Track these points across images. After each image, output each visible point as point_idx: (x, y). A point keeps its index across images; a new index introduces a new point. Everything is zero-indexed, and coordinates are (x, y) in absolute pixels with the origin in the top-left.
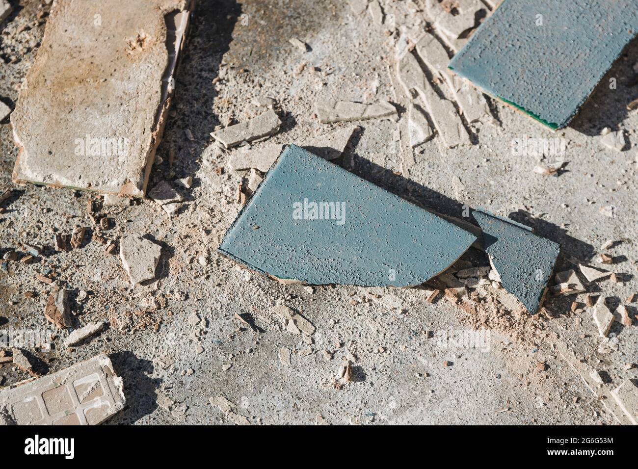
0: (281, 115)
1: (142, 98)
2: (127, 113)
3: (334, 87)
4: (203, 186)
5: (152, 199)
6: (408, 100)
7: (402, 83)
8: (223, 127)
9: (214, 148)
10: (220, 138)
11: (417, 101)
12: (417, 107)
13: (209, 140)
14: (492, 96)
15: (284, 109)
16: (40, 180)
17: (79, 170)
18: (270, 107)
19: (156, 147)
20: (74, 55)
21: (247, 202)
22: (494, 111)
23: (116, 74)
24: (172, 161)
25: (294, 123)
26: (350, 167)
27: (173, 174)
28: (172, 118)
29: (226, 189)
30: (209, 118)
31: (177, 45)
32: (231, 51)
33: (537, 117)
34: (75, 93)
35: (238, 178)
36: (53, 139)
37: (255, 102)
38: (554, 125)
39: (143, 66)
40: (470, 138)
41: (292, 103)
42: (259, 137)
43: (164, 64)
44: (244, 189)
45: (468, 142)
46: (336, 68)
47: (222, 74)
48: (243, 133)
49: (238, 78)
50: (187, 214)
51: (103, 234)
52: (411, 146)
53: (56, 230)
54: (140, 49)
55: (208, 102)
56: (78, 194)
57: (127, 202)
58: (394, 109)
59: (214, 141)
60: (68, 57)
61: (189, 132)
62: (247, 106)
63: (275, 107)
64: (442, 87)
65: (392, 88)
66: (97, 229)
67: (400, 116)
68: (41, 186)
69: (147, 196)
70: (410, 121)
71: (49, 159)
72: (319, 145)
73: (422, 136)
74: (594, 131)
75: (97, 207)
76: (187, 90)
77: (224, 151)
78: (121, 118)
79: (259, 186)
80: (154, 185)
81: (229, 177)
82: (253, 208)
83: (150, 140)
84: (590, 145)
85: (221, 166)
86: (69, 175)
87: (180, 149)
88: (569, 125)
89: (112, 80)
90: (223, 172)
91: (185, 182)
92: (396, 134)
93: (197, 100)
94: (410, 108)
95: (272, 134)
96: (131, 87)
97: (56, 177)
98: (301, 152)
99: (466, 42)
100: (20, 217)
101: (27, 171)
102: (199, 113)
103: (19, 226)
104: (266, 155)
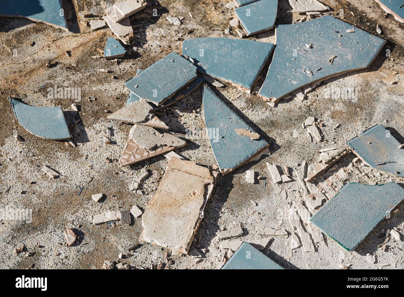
0: (243, 229)
1: (192, 216)
2: (185, 220)
3: (265, 221)
4: (210, 253)
5: (190, 255)
6: (292, 230)
7: (291, 223)
8: (221, 231)
9: (216, 238)
10: (219, 235)
11: (296, 232)
12: (296, 234)
13: (215, 235)
14: (325, 234)
15: (245, 227)
16: (149, 242)
17: (164, 240)
18: (240, 225)
19: (195, 235)
20: (169, 195)
21: (226, 262)
22: (325, 240)
23: (184, 205)
24: (199, 241)
25: (248, 233)
26: (267, 254)
27: (199, 246)
28: (202, 224)
29: (219, 255)
30: (216, 226)
31: (208, 197)
32: (227, 202)
33: (342, 245)
34: (167, 210)
35: (224, 252)
36: (157, 227)
37: (234, 223)
38: (348, 249)
39: (194, 203)
40: (315, 249)
41: (248, 225)
42: (234, 237)
43: (202, 204)
44: (225, 257)
45: (314, 251)
46: (267, 214)
47: (223, 210)
48: (228, 234)
49: (229, 212)
50: (202, 263)
51: (170, 266)
52: (292, 249)
53: (152, 262)
54: (193, 196)
55: (216, 220)
56: (163, 249)
57: (181, 255)
58: (287, 233)
59: (217, 236)
60: (167, 196)
61: (207, 231)
62: (231, 224)
63: (241, 226)
64: (306, 227)
65: (287, 225)
66: (168, 264)
67: (289, 237)
68: (149, 244)
69: (189, 254)
70: (292, 239)
71: (154, 234)
72: (256, 243)
73: (296, 245)
74: (364, 254)
75: (169, 255)
76: (209, 214)
77: (220, 240)
78: (183, 222)
79: (231, 256)
80: (192, 250)
81: (221, 251)
82: (228, 265)
83: (193, 232)
84: (361, 259)
85: (218, 246)
86: (160, 241)
87: (203, 237)
88: (354, 250)
89: (182, 207)
90: (218, 248)
91: (203, 250)
92: (286, 243)
93: (212, 219)
94: (293, 233)
95: (239, 236)
96: (188, 211)
97: (155, 241)
98: (249, 245)
99: (317, 211)
100: (140, 255)
101: (145, 237)
102: (212, 224)
103: (139, 258)
104: (236, 244)
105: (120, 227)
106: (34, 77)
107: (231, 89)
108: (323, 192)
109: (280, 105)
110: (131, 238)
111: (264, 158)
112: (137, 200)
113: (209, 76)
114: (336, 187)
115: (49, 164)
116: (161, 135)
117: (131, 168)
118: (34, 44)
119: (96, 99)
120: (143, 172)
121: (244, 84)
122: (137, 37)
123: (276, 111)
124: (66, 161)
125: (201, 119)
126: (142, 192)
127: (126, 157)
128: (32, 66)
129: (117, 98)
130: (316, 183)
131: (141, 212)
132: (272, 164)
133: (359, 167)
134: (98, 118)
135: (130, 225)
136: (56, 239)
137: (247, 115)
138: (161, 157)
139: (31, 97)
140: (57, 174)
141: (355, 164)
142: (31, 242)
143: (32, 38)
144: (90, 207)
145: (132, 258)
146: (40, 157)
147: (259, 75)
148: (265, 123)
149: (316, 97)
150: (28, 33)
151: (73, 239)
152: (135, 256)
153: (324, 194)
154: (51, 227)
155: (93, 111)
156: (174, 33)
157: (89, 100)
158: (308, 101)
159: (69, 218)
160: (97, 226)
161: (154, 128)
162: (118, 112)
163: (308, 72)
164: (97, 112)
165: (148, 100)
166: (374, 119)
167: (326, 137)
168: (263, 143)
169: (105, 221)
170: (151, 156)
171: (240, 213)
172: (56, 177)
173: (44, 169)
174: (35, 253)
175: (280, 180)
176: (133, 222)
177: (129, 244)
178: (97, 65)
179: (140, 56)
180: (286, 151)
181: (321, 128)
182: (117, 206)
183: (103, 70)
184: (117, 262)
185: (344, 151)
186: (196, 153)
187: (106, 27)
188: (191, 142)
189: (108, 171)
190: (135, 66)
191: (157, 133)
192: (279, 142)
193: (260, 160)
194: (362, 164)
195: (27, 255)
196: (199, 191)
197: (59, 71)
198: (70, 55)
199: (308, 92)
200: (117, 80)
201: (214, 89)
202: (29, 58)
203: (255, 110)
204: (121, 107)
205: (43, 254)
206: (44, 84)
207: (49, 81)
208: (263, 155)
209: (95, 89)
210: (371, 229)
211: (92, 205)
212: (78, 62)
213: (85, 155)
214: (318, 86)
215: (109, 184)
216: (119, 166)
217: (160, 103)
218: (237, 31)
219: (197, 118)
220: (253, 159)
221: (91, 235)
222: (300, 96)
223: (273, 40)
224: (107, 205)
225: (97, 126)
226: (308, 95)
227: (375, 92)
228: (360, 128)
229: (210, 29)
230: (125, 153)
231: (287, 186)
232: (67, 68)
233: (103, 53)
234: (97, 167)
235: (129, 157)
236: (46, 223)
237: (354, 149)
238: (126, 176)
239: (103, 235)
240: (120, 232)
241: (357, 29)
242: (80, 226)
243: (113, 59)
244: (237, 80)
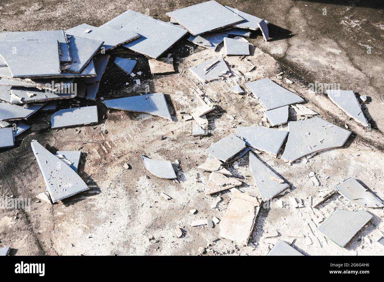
0: (278, 233)
2: (245, 226)
3: (290, 229)
4: (260, 245)
6: (307, 235)
7: (305, 231)
8: (265, 233)
10: (265, 235)
11: (309, 235)
12: (309, 237)
13: (262, 236)
14: (326, 237)
15: (279, 231)
16: (224, 237)
17: (233, 237)
18: (276, 231)
20: (234, 212)
21: (270, 251)
22: (326, 241)
23: (243, 217)
24: (253, 238)
25: (281, 235)
26: (293, 247)
27: (253, 241)
28: (254, 229)
29: (265, 247)
30: (262, 230)
31: (257, 214)
32: (268, 217)
33: (337, 244)
34: (234, 220)
35: (268, 245)
36: (228, 229)
37: (273, 229)
38: (341, 246)
39: (249, 217)
41: (281, 231)
42: (273, 237)
43: (254, 217)
44: (269, 248)
45: (320, 247)
46: (291, 225)
47: (265, 221)
48: (269, 235)
49: (269, 223)
50: (256, 251)
52: (307, 245)
54: (249, 213)
55: (262, 227)
56: (232, 242)
57: (243, 246)
58: (304, 236)
61: (257, 233)
62: (271, 229)
64: (315, 233)
65: (303, 231)
67: (305, 238)
68: (224, 239)
69: (248, 245)
70: (307, 239)
71: (227, 233)
72: (286, 241)
73: (310, 243)
74: (350, 249)
75: (236, 246)
76: (258, 224)
77: (265, 238)
78: (243, 227)
79: (273, 248)
80: (249, 243)
81: (266, 245)
82: (271, 253)
85: (264, 242)
86: (231, 237)
87: (255, 236)
88: (344, 247)
89: (242, 219)
90: (264, 243)
91: (256, 244)
92: (304, 242)
93: (260, 226)
95: (276, 237)
96: (246, 221)
97: (228, 237)
98: (283, 242)
99: (320, 224)
100: (219, 245)
101: (221, 235)
102: (260, 229)
103: (219, 247)
104: (274, 241)
105: (207, 228)
106: (154, 144)
107: (265, 155)
108: (323, 214)
109: (294, 165)
110: (214, 235)
111: (287, 194)
112: (216, 214)
113: (252, 147)
114: (330, 211)
115: (164, 192)
116: (228, 178)
117: (211, 196)
118: (153, 127)
119: (189, 158)
120: (218, 198)
121: (273, 152)
122: (210, 125)
123: (292, 168)
124: (174, 190)
125: (250, 171)
126: (219, 209)
127: (209, 189)
128: (152, 139)
129: (201, 158)
130: (318, 209)
131: (218, 221)
132: (292, 197)
133: (343, 201)
134: (191, 168)
135: (212, 228)
136: (171, 234)
137: (275, 169)
138: (228, 190)
139: (153, 155)
140: (170, 198)
141: (340, 199)
142: (157, 234)
143: (152, 124)
144: (189, 217)
145: (215, 246)
146: (159, 188)
147: (281, 148)
148: (286, 175)
149: (314, 161)
150: (149, 121)
151: (181, 234)
152: (216, 245)
153: (323, 215)
154: (167, 227)
155: (188, 164)
156: (231, 124)
157: (185, 158)
158: (310, 163)
159: (178, 222)
160: (194, 227)
161: (223, 174)
162: (203, 165)
163: (309, 147)
164: (190, 165)
165: (219, 159)
166: (348, 174)
167: (322, 184)
168: (286, 185)
169: (198, 225)
170: (222, 189)
171: (275, 224)
172: (169, 199)
173: (162, 195)
174: (159, 241)
175: (297, 206)
176: (214, 226)
177: (213, 238)
178: (189, 140)
179: (212, 135)
180: (299, 190)
181: (318, 178)
182: (205, 217)
183: (192, 142)
184: (206, 248)
185: (333, 191)
186: (248, 189)
187: (193, 119)
188: (244, 183)
189: (198, 197)
190: (210, 140)
191: (225, 177)
192: (295, 185)
193: (284, 195)
194: (344, 199)
195: (155, 242)
196: (252, 210)
197: (168, 142)
198: (173, 134)
199: (309, 159)
200: (200, 148)
201: (255, 154)
202: (150, 134)
203: (280, 167)
204: (203, 162)
205: (164, 241)
206: (160, 149)
207: (162, 147)
208: (286, 192)
209: (188, 152)
210: (353, 235)
211: (190, 216)
212: (178, 137)
213: (185, 188)
214: (314, 155)
215: (199, 205)
216: (204, 195)
217: (226, 161)
218: (267, 123)
219: (247, 170)
220: (281, 194)
221: (190, 232)
222: (305, 160)
223: (287, 129)
224: (198, 216)
225: (191, 172)
226: (309, 160)
227: (347, 160)
228: (341, 179)
229: (251, 122)
230: (208, 188)
231: (302, 210)
232: (172, 140)
233: (192, 133)
234: (192, 195)
235: (210, 190)
236: (165, 224)
237: (339, 191)
238: (209, 200)
239: (197, 233)
240: (207, 231)
241: (334, 125)
242: (184, 227)
243: (198, 136)
244: (269, 150)
